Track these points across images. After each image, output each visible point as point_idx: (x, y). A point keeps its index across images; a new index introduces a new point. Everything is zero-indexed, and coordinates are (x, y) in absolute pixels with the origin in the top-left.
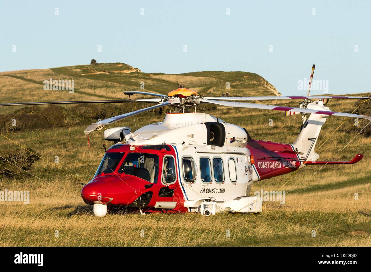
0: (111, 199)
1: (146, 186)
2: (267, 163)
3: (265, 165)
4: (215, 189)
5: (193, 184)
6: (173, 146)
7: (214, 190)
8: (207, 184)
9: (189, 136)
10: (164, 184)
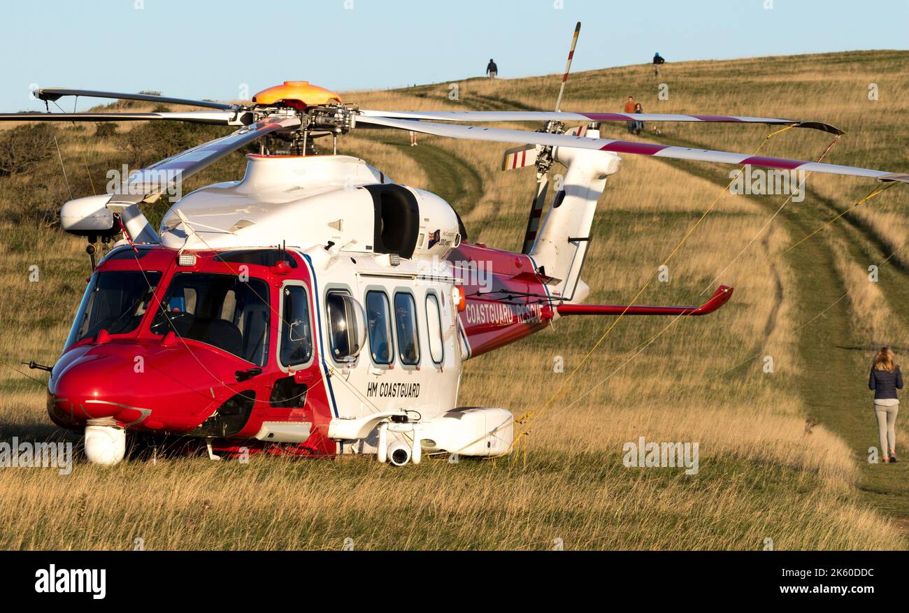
0: (146, 412)
1: (238, 373)
2: (485, 308)
3: (481, 316)
4: (399, 384)
5: (352, 370)
6: (300, 253)
7: (398, 386)
8: (382, 369)
9: (331, 225)
10: (284, 369)
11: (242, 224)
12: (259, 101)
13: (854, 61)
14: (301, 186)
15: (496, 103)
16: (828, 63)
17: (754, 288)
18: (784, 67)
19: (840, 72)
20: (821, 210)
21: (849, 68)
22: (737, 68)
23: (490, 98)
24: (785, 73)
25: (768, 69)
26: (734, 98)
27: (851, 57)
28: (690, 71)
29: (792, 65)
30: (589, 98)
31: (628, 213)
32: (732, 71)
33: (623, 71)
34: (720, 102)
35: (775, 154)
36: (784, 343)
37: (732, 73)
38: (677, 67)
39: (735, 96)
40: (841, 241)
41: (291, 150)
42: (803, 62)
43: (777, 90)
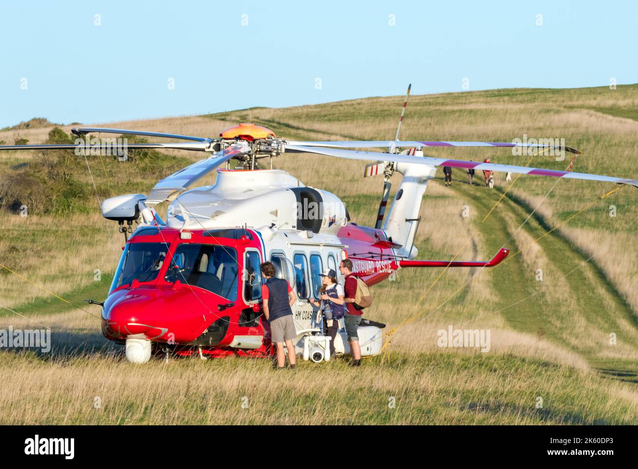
0: (164, 330)
1: (219, 306)
2: (358, 264)
3: (356, 268)
6: (255, 231)
8: (304, 302)
9: (271, 213)
10: (247, 303)
11: (218, 213)
12: (224, 136)
13: (504, 95)
14: (252, 189)
15: (273, 124)
16: (487, 97)
17: (458, 245)
18: (459, 99)
19: (496, 103)
20: (495, 194)
21: (501, 100)
22: (428, 100)
23: (269, 121)
24: (459, 103)
25: (448, 101)
26: (429, 120)
27: (502, 93)
28: (398, 102)
29: (464, 98)
30: (334, 120)
31: (370, 197)
32: (425, 102)
33: (353, 102)
34: (421, 123)
35: (461, 158)
36: (483, 281)
37: (425, 104)
38: (389, 100)
39: (430, 119)
40: (511, 214)
41: (244, 166)
42: (471, 96)
43: (457, 114)
